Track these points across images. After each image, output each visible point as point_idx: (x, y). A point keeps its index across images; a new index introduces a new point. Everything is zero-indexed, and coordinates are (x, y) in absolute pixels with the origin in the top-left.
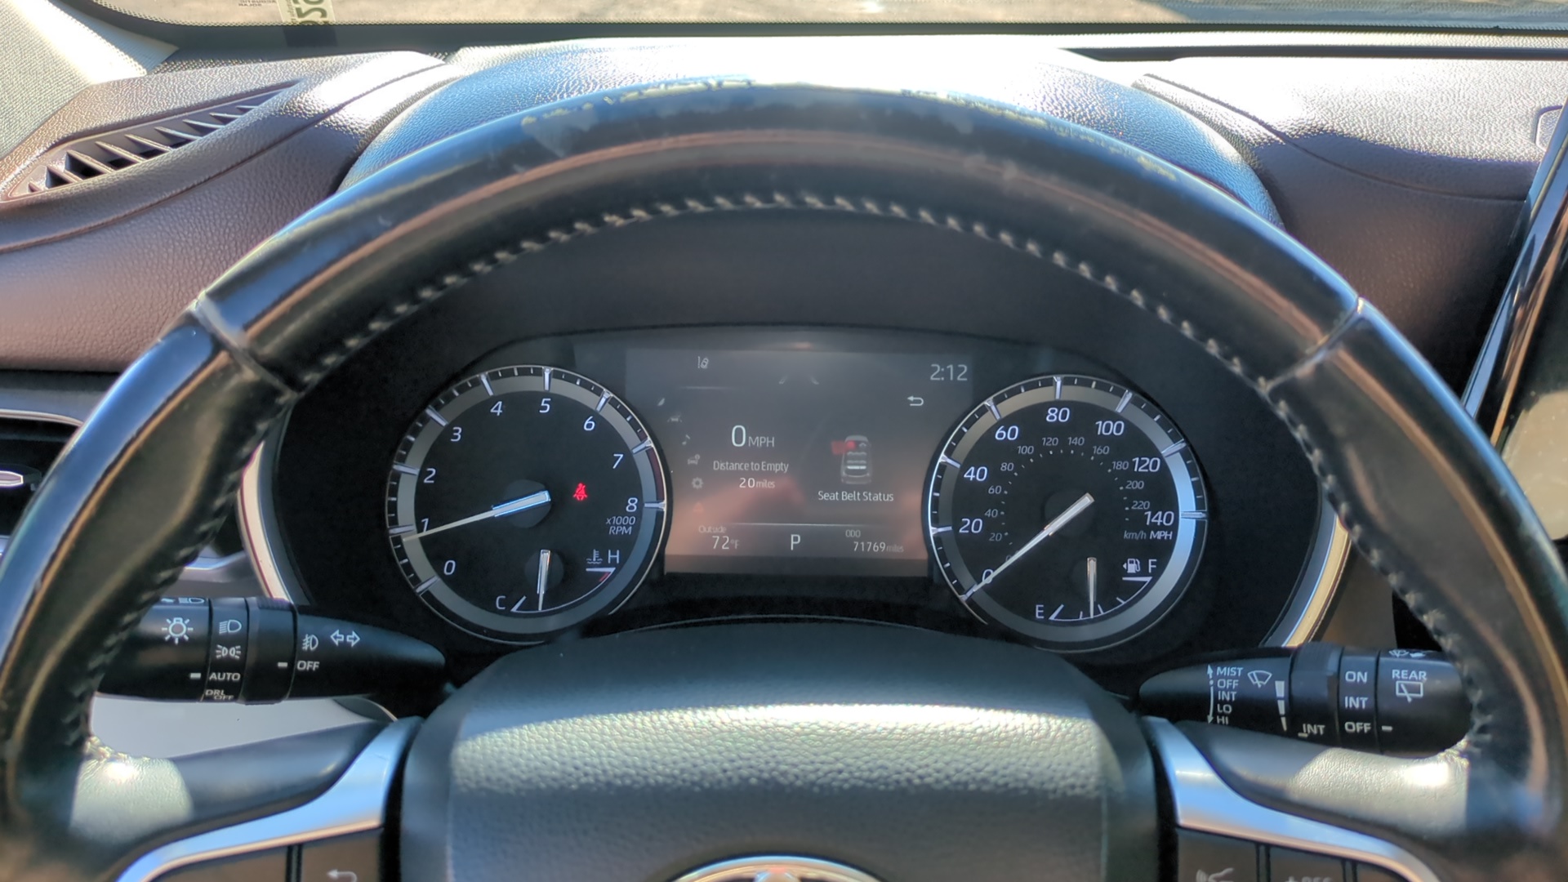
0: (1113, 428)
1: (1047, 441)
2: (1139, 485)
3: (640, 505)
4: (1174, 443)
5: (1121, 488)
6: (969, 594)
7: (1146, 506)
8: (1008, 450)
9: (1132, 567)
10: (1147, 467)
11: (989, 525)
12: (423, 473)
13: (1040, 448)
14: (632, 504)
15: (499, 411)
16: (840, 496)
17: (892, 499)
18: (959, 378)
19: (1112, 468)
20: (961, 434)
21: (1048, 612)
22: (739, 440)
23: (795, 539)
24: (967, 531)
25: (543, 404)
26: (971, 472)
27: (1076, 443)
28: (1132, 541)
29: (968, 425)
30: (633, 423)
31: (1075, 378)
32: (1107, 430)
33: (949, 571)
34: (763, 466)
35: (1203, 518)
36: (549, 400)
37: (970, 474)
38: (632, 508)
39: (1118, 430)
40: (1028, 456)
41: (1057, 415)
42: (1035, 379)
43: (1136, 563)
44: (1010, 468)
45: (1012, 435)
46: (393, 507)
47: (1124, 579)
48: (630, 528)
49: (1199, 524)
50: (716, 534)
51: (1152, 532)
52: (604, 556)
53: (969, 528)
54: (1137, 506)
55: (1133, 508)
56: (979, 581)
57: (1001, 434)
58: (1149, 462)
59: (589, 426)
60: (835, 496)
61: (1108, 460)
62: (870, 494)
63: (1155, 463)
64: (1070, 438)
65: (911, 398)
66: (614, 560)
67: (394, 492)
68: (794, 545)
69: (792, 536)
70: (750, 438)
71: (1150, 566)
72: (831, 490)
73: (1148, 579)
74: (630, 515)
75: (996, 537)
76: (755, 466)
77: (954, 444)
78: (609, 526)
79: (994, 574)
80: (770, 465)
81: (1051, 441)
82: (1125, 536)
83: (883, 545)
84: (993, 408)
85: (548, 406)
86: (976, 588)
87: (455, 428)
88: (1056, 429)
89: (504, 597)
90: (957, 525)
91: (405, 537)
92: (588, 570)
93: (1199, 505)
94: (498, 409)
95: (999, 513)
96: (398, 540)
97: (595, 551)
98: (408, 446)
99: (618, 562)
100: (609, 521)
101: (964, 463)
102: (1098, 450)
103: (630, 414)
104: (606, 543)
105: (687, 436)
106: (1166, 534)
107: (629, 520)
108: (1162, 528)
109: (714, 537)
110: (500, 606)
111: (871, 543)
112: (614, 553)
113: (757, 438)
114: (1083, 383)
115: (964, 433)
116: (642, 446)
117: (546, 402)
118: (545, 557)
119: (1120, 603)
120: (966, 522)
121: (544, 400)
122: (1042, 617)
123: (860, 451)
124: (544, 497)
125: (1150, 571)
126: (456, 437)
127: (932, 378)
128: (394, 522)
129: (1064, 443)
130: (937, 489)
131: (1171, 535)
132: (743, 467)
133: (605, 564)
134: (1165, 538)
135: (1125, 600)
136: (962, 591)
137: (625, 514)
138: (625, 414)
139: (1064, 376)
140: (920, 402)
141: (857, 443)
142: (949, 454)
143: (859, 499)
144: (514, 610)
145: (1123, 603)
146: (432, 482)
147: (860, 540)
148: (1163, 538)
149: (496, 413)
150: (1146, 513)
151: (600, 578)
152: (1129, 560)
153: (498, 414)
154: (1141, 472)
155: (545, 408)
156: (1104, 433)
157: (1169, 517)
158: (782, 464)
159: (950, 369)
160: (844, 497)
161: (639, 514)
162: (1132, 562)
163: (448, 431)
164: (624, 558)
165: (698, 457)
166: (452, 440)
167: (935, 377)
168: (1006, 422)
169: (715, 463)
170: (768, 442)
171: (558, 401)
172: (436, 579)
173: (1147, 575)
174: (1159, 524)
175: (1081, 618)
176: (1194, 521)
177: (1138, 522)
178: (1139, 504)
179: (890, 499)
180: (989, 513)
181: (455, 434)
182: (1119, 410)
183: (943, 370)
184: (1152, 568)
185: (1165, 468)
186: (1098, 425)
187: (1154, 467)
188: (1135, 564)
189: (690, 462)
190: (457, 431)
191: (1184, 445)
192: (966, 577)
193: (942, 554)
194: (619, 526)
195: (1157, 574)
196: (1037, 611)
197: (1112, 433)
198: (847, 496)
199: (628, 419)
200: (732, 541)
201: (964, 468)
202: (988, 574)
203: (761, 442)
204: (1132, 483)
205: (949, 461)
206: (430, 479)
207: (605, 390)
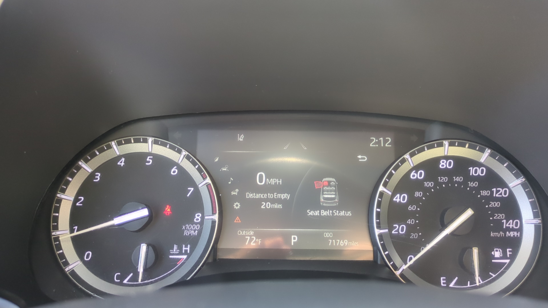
0: (479, 172)
1: (441, 179)
2: (497, 204)
3: (203, 218)
4: (517, 179)
5: (487, 206)
6: (400, 271)
7: (503, 217)
8: (418, 184)
9: (497, 254)
10: (501, 194)
11: (411, 229)
12: (76, 200)
13: (437, 183)
14: (198, 217)
15: (123, 164)
16: (320, 213)
17: (351, 215)
18: (386, 145)
19: (480, 195)
20: (391, 175)
21: (449, 281)
22: (261, 181)
23: (294, 238)
24: (397, 233)
25: (148, 160)
26: (397, 197)
27: (458, 180)
28: (496, 238)
29: (395, 169)
30: (199, 170)
31: (456, 142)
32: (476, 172)
33: (388, 256)
34: (275, 195)
35: (539, 223)
36: (152, 157)
37: (397, 198)
38: (197, 219)
39: (482, 172)
40: (430, 188)
41: (446, 164)
42: (433, 142)
43: (500, 251)
44: (420, 195)
45: (421, 175)
46: (56, 219)
47: (493, 261)
48: (197, 231)
49: (537, 227)
50: (247, 236)
51: (507, 232)
52: (180, 248)
53: (398, 231)
54: (497, 217)
55: (495, 218)
56: (406, 264)
57: (414, 175)
58: (502, 191)
59: (174, 172)
60: (317, 213)
61: (478, 190)
62: (338, 212)
63: (505, 191)
64: (455, 177)
65: (360, 157)
66: (186, 251)
67: (57, 210)
68: (294, 242)
69: (293, 236)
70: (268, 179)
71: (508, 253)
72: (315, 209)
73: (507, 261)
74: (196, 224)
75: (414, 236)
76: (270, 196)
77: (388, 180)
78: (184, 230)
79: (414, 259)
80: (279, 195)
81: (444, 179)
82: (492, 235)
83: (346, 242)
84: (409, 159)
85: (151, 161)
86: (405, 267)
87: (96, 174)
88: (445, 172)
89: (119, 274)
90: (391, 228)
91: (61, 237)
92: (171, 257)
93: (536, 216)
94: (122, 163)
95: (415, 221)
96: (57, 239)
97: (175, 246)
98: (68, 183)
99: (188, 252)
100: (184, 227)
101: (393, 192)
102: (471, 184)
103: (198, 164)
104: (182, 240)
105: (231, 179)
106: (516, 233)
107: (196, 227)
108: (513, 230)
109: (246, 237)
110: (117, 279)
111: (339, 241)
112: (186, 247)
113: (272, 179)
114: (460, 145)
115: (393, 174)
116: (204, 182)
117: (150, 159)
118: (144, 248)
119: (492, 276)
120: (396, 227)
121: (149, 157)
122: (445, 285)
123: (331, 187)
124: (144, 212)
125: (508, 256)
126: (97, 179)
127: (371, 145)
128: (56, 228)
129: (451, 180)
130: (379, 206)
131: (519, 234)
132: (263, 196)
133: (181, 253)
134: (516, 236)
135: (495, 275)
136: (396, 269)
137: (193, 223)
138: (194, 164)
139: (449, 141)
140: (364, 159)
141: (329, 182)
142: (385, 185)
143: (331, 215)
144: (125, 281)
145: (494, 276)
146: (81, 205)
147: (332, 239)
148: (514, 236)
149: (121, 165)
150: (503, 221)
151: (178, 262)
152: (495, 249)
153: (122, 166)
154: (498, 197)
155: (149, 162)
156: (474, 174)
157: (517, 223)
158: (286, 194)
159: (381, 140)
160: (323, 214)
161: (202, 223)
162: (497, 251)
163: (92, 176)
164: (192, 249)
165: (237, 190)
166: (94, 181)
167: (372, 145)
168: (417, 168)
169: (247, 193)
170: (278, 182)
171: (157, 158)
172: (80, 263)
173: (507, 258)
174: (511, 227)
175: (469, 286)
176: (533, 225)
177: (498, 226)
178: (498, 216)
179: (349, 214)
180: (409, 222)
181: (96, 177)
182: (482, 160)
183: (377, 141)
184: (510, 255)
185: (511, 194)
186: (470, 170)
187: (505, 194)
188: (498, 252)
189: (233, 193)
190: (98, 175)
191: (524, 180)
192: (397, 260)
193: (383, 246)
194: (190, 230)
195: (513, 258)
196: (442, 281)
197: (479, 174)
198: (324, 213)
199: (197, 167)
200: (257, 240)
201: (393, 195)
202: (411, 259)
203: (274, 182)
204: (492, 203)
205: (385, 190)
206: (80, 203)
207: (183, 150)
